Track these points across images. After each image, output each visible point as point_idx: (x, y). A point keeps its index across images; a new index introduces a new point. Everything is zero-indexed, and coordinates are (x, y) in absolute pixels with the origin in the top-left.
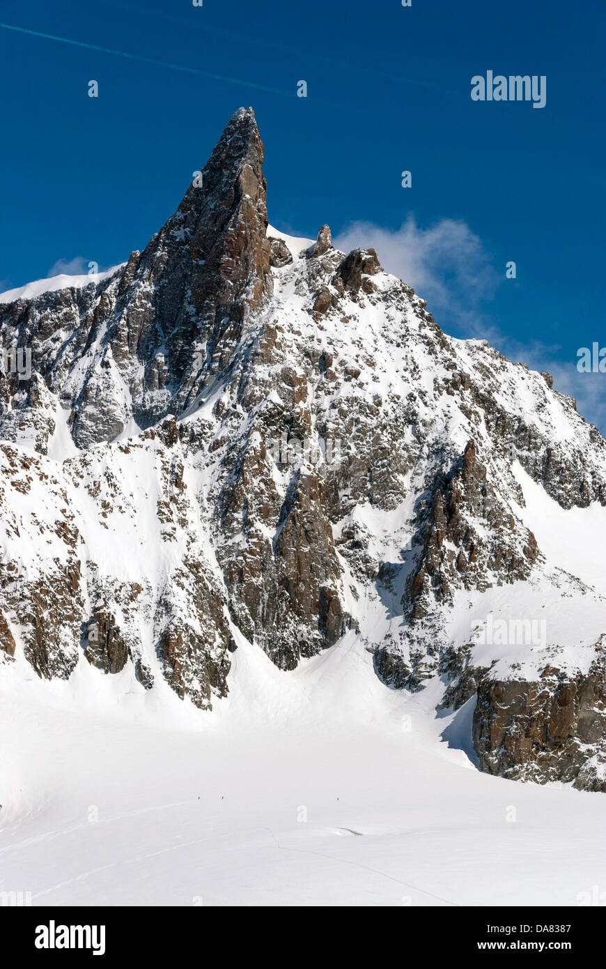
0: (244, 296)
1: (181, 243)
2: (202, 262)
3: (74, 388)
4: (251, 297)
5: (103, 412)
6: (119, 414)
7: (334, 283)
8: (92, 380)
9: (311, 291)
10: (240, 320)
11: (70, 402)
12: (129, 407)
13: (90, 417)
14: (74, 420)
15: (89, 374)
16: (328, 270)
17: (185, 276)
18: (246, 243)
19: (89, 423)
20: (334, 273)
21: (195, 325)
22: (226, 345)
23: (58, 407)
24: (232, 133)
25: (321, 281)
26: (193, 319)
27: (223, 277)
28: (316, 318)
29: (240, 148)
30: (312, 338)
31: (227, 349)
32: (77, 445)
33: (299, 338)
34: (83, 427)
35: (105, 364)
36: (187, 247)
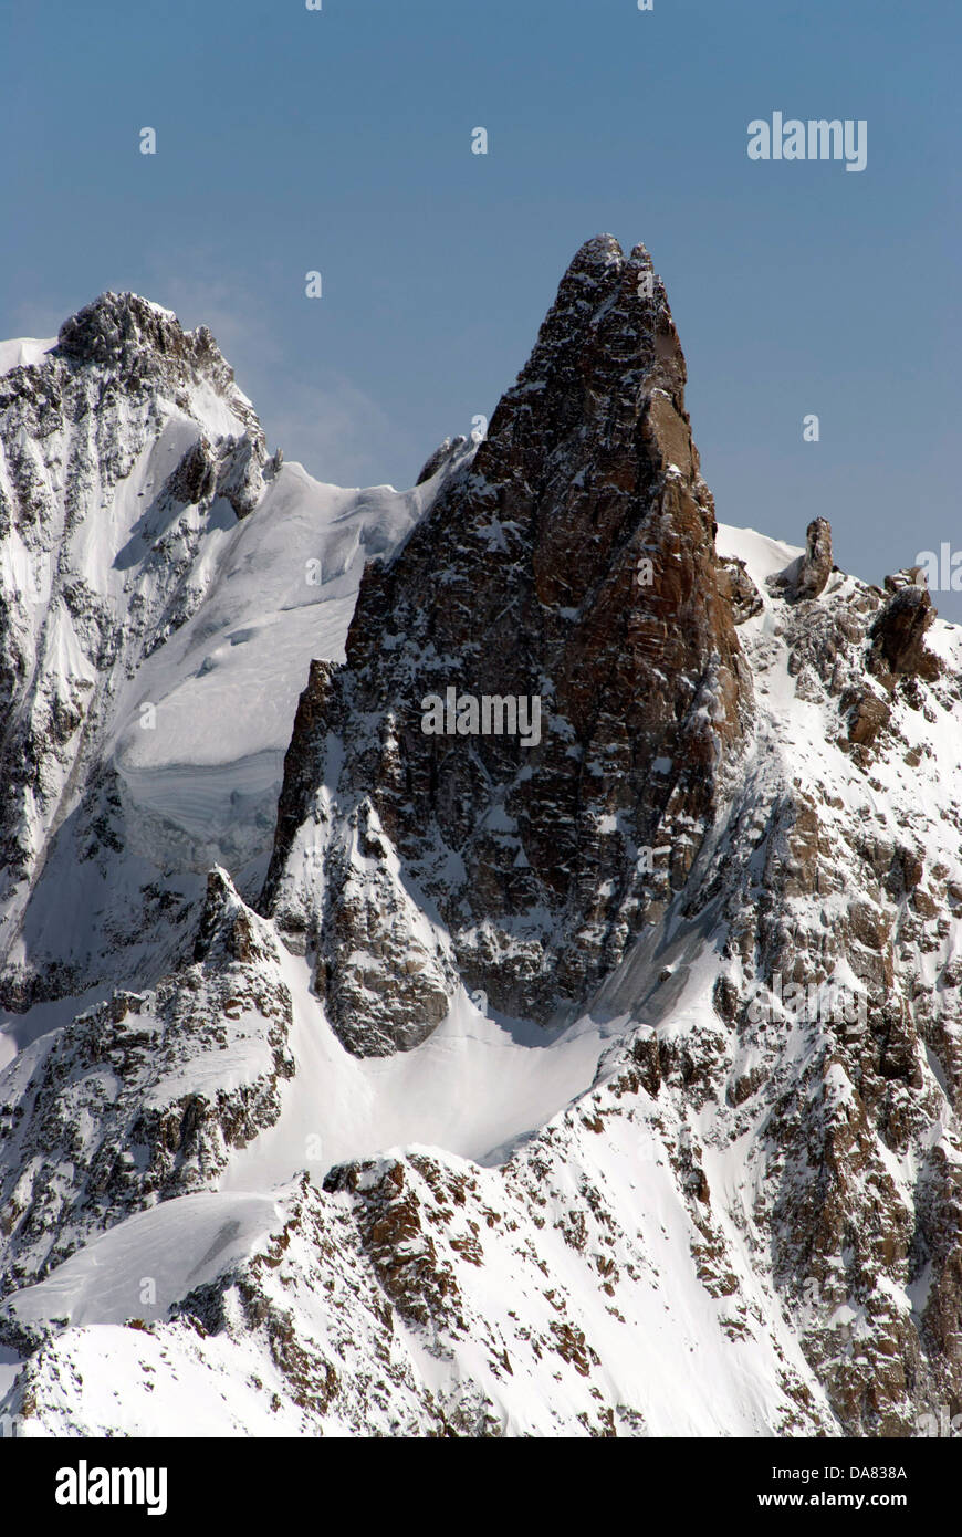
0: (703, 712)
1: (499, 557)
2: (569, 613)
3: (307, 902)
4: (721, 715)
5: (394, 968)
6: (430, 970)
7: (871, 668)
8: (352, 889)
9: (832, 690)
10: (704, 770)
11: (302, 939)
12: (449, 955)
13: (368, 979)
14: (327, 983)
15: (337, 871)
16: (854, 636)
17: (525, 640)
18: (686, 583)
19: (366, 994)
20: (866, 643)
21: (578, 766)
22: (679, 829)
23: (281, 951)
24: (592, 296)
25: (845, 668)
26: (572, 751)
27: (644, 662)
28: (861, 761)
29: (630, 345)
30: (864, 812)
31: (684, 839)
32: (349, 1048)
33: (839, 814)
34: (355, 1003)
35: (372, 850)
36: (517, 567)
